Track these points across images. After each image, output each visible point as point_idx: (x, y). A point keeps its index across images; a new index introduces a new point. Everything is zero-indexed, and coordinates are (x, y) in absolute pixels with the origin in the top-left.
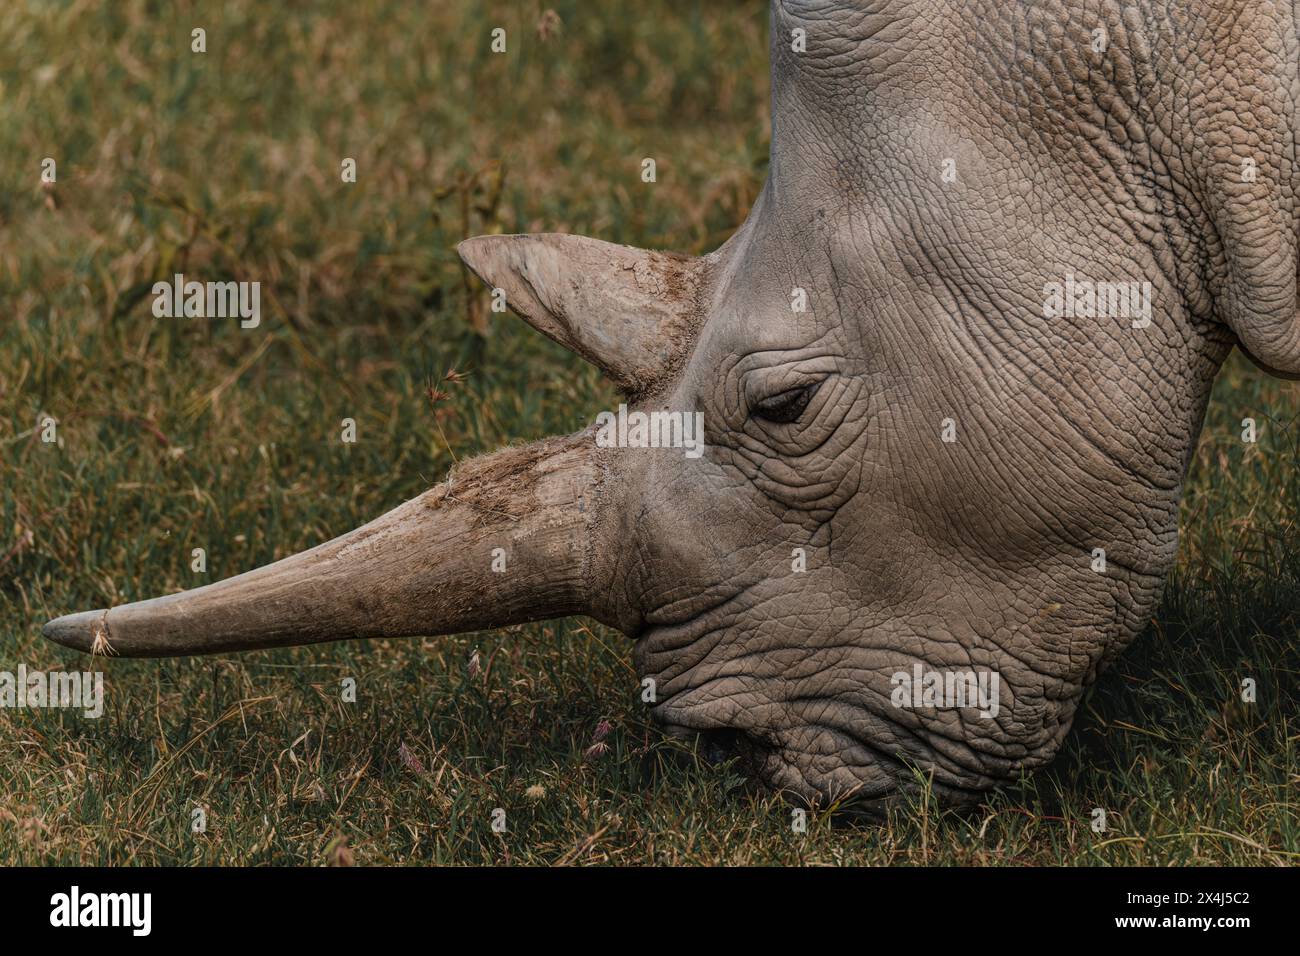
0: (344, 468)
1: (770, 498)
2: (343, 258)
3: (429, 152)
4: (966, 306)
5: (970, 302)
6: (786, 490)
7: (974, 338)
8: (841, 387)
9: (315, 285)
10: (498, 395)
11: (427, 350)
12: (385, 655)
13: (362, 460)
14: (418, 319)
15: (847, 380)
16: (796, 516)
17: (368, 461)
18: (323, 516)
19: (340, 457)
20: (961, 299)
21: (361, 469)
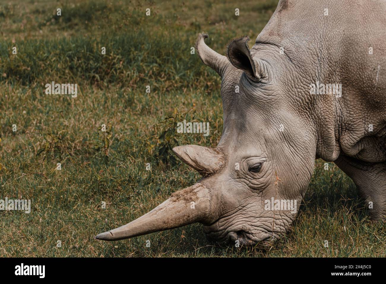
0: (81, 182)
1: (251, 188)
2: (80, 142)
3: (96, 121)
4: (290, 146)
5: (291, 145)
6: (256, 186)
7: (291, 152)
8: (267, 164)
9: (75, 148)
10: (110, 168)
11: (96, 159)
12: (90, 218)
13: (85, 181)
14: (94, 153)
15: (268, 162)
16: (256, 191)
17: (86, 181)
18: (78, 192)
19: (80, 180)
20: (289, 144)
21: (84, 183)
